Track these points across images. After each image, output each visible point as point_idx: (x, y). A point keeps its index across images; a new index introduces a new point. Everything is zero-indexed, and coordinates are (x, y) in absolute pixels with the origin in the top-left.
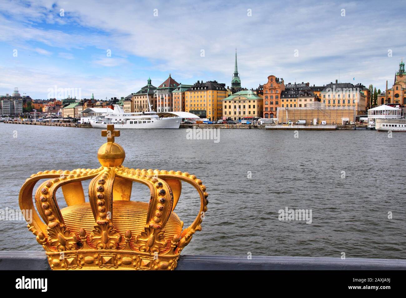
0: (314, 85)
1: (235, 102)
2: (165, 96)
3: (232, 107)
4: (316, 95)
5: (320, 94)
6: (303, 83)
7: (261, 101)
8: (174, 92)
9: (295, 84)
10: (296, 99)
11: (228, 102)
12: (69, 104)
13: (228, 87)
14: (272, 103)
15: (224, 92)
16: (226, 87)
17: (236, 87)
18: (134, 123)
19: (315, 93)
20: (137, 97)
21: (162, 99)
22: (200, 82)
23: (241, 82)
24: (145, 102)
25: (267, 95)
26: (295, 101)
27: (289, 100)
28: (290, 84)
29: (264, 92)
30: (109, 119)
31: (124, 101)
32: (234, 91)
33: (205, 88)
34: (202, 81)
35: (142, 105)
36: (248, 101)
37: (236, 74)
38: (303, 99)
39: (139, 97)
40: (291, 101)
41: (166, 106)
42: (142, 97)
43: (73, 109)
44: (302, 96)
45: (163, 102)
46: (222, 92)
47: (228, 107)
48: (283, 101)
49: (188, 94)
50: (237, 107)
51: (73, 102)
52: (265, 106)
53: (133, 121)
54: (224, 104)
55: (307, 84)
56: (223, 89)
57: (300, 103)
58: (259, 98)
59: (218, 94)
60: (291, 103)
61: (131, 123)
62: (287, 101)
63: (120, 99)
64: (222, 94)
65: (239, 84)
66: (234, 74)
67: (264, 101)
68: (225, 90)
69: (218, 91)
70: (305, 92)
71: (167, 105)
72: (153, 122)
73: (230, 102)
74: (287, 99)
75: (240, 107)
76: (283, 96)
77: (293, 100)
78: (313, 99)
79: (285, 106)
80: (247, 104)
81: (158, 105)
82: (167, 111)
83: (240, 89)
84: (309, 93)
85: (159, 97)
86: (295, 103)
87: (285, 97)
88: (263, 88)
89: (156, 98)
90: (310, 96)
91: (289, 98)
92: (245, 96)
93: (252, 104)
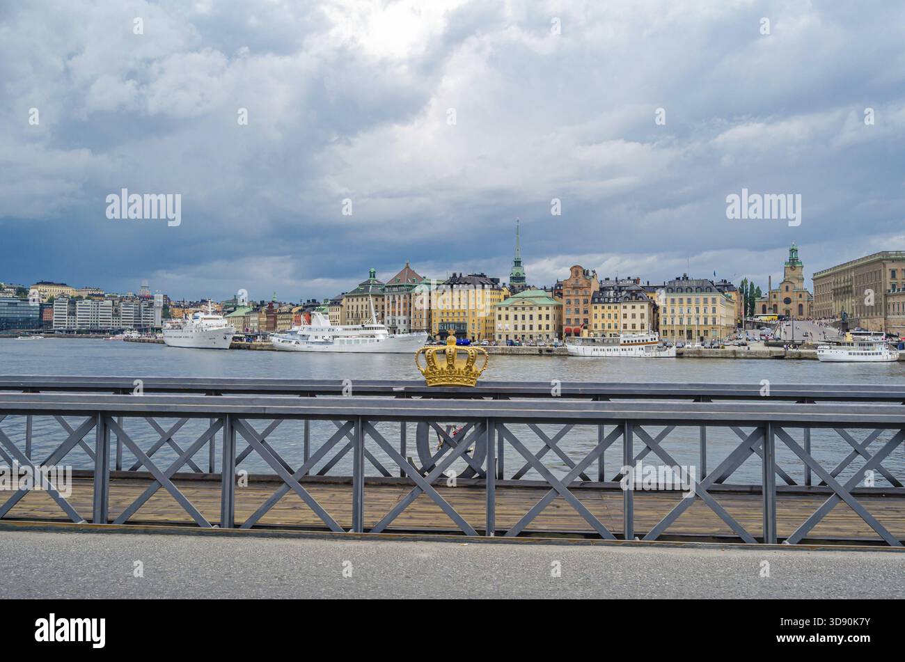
0: (648, 282)
1: (516, 309)
2: (399, 299)
3: (511, 317)
4: (652, 298)
5: (658, 298)
6: (629, 278)
7: (559, 308)
8: (413, 291)
9: (617, 281)
10: (617, 305)
11: (503, 309)
12: (235, 309)
13: (504, 284)
14: (577, 312)
15: (498, 291)
16: (501, 284)
17: (518, 283)
19: (650, 295)
20: (351, 300)
21: (394, 302)
22: (458, 276)
23: (526, 276)
24: (364, 307)
25: (569, 298)
26: (616, 308)
27: (606, 306)
28: (607, 279)
29: (565, 293)
30: (303, 335)
31: (329, 306)
32: (513, 290)
34: (461, 274)
35: (360, 313)
36: (538, 308)
37: (518, 263)
38: (629, 306)
39: (355, 299)
40: (609, 308)
41: (399, 314)
42: (360, 299)
44: (627, 300)
45: (395, 308)
46: (495, 292)
47: (503, 318)
48: (596, 308)
50: (520, 318)
51: (240, 307)
52: (565, 316)
53: (345, 339)
54: (497, 312)
55: (636, 281)
56: (495, 287)
57: (624, 311)
58: (556, 303)
60: (609, 311)
61: (342, 342)
62: (603, 308)
63: (321, 301)
64: (493, 295)
65: (523, 279)
66: (514, 263)
67: (564, 308)
70: (632, 294)
71: (402, 313)
72: (378, 341)
73: (507, 309)
74: (603, 305)
75: (523, 317)
76: (596, 300)
77: (613, 306)
78: (646, 305)
79: (599, 316)
80: (536, 313)
81: (386, 314)
82: (402, 322)
83: (524, 288)
84: (639, 295)
85: (388, 299)
86: (616, 311)
87: (600, 302)
88: (562, 285)
89: (383, 300)
90: (641, 299)
91: (605, 303)
92: (533, 299)
93: (544, 312)
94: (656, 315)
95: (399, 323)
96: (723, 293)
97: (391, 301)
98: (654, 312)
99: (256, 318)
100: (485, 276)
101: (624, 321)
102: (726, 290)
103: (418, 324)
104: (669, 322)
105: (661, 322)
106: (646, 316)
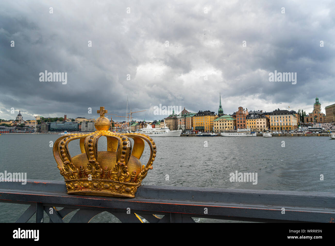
0: (265, 112)
1: (220, 122)
2: (182, 120)
3: (219, 124)
4: (267, 117)
5: (269, 117)
6: (259, 110)
7: (235, 121)
8: (187, 117)
9: (254, 111)
10: (255, 119)
11: (216, 122)
12: (132, 124)
13: (216, 114)
14: (241, 122)
15: (214, 116)
16: (215, 114)
17: (221, 113)
18: (156, 133)
19: (266, 116)
20: (167, 120)
21: (181, 120)
22: (201, 111)
24: (171, 122)
25: (238, 117)
26: (255, 120)
27: (251, 120)
28: (251, 111)
29: (237, 116)
31: (160, 122)
32: (219, 116)
33: (204, 115)
34: (202, 111)
35: (170, 124)
36: (228, 121)
37: (220, 107)
38: (259, 120)
39: (168, 120)
40: (252, 120)
41: (182, 124)
42: (170, 120)
43: (134, 127)
44: (258, 118)
45: (181, 122)
46: (213, 116)
47: (216, 124)
48: (248, 121)
49: (194, 118)
50: (222, 124)
51: (134, 123)
52: (237, 124)
53: (157, 132)
54: (214, 123)
55: (261, 111)
56: (213, 115)
57: (257, 122)
58: (234, 119)
59: (211, 118)
60: (252, 122)
61: (155, 133)
62: (250, 121)
63: (158, 121)
64: (213, 117)
65: (222, 112)
66: (219, 107)
67: (237, 121)
68: (215, 115)
69: (211, 116)
70: (260, 116)
71: (183, 124)
72: (166, 133)
73: (217, 122)
74: (250, 120)
75: (223, 124)
76: (248, 118)
77: (253, 120)
78: (265, 119)
79: (249, 123)
80: (227, 123)
81: (178, 124)
82: (183, 127)
83: (223, 115)
84: (262, 116)
85: (179, 120)
86: (255, 122)
87: (249, 119)
88: (236, 113)
89: (177, 120)
90: (263, 117)
91: (251, 119)
92: (226, 118)
93: (230, 122)
94: (269, 122)
95: (182, 127)
96: (293, 114)
97: (180, 120)
98: (268, 122)
99: (139, 127)
100: (210, 111)
101: (258, 125)
102: (293, 113)
103: (188, 127)
104: (274, 125)
105: (271, 125)
106: (265, 123)
